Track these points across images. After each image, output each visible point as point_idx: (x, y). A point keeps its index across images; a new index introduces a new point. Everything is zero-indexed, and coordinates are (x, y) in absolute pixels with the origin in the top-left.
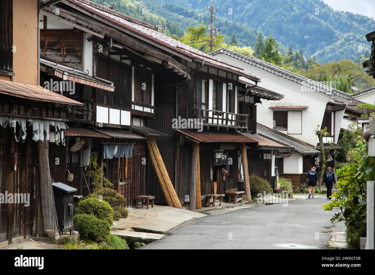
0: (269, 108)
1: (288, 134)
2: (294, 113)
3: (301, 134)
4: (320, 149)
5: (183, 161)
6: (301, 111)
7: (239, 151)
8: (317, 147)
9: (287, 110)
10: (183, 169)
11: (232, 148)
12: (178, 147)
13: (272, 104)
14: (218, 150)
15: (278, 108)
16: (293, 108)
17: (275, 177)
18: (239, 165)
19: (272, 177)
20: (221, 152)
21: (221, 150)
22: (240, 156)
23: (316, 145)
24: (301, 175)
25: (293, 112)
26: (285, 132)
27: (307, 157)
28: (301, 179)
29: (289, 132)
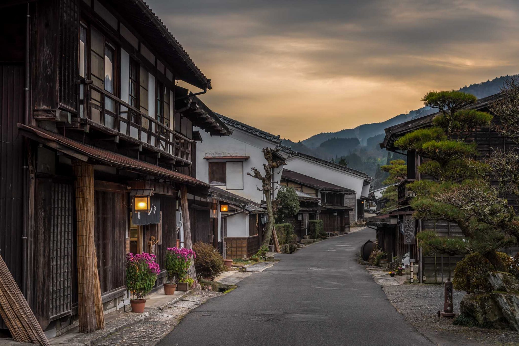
0: (204, 159)
1: (226, 189)
2: (234, 164)
3: (243, 189)
4: (266, 207)
5: (45, 211)
6: (243, 162)
7: (177, 202)
8: (261, 205)
9: (225, 161)
10: (44, 233)
11: (168, 192)
12: (32, 175)
13: (207, 154)
14: (140, 193)
15: (215, 158)
16: (232, 158)
17: (222, 243)
18: (177, 225)
19: (218, 243)
20: (147, 196)
21: (146, 193)
22: (178, 210)
23: (259, 202)
24: (248, 239)
25: (232, 163)
26: (223, 188)
27: (253, 216)
28: (248, 243)
29: (228, 188)
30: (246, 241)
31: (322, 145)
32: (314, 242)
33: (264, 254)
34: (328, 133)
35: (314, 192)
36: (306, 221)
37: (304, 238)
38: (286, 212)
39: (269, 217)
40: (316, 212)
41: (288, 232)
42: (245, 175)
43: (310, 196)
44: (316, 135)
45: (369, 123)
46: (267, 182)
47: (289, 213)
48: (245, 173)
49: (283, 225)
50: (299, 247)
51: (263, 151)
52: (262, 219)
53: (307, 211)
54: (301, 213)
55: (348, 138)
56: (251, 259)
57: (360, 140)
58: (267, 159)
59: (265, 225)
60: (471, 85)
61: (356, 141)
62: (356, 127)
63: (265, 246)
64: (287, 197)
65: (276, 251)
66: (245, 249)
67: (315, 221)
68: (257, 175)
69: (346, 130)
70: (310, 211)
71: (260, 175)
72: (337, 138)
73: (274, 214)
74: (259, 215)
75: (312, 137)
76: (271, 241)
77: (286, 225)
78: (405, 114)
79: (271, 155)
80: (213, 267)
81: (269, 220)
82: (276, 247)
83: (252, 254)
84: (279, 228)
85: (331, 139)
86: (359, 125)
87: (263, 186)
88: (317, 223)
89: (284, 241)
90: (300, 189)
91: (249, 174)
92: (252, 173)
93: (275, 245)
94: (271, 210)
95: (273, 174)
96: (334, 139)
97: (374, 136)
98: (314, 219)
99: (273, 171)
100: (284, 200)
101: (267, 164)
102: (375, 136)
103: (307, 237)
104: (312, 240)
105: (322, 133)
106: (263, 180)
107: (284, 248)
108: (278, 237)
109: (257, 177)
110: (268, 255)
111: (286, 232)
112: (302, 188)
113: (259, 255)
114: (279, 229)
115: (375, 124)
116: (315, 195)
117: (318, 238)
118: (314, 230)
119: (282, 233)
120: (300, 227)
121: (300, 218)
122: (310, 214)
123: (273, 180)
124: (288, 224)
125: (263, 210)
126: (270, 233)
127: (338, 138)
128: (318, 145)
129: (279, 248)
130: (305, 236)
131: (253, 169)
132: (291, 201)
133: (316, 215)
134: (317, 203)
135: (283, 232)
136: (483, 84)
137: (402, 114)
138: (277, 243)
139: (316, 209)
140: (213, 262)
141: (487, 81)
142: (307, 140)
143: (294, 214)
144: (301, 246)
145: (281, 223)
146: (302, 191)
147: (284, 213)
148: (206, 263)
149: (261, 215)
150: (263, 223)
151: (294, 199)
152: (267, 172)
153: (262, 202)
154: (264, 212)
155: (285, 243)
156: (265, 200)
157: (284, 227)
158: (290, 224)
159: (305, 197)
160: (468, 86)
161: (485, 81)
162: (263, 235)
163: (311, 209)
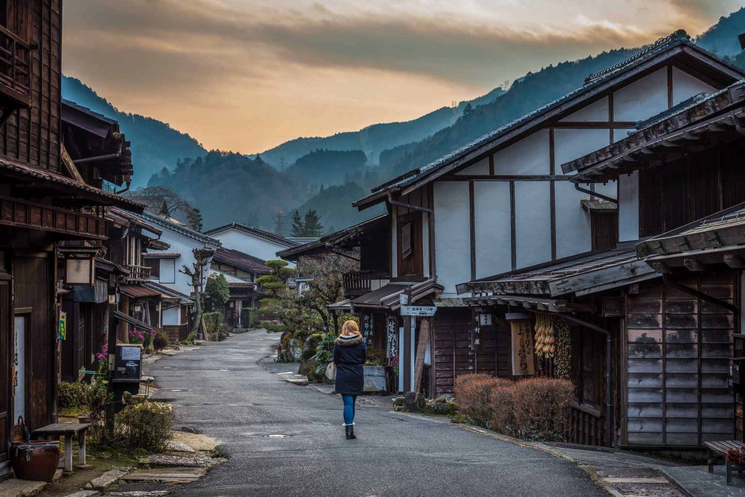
1: (159, 283)
2: (167, 261)
3: (174, 283)
4: (195, 298)
6: (174, 259)
8: (190, 297)
9: (158, 257)
14: (137, 304)
15: (149, 255)
16: (165, 256)
21: (140, 304)
25: (165, 259)
26: (157, 281)
27: (183, 307)
28: (180, 330)
29: (161, 281)
30: (178, 328)
31: (299, 161)
32: (247, 331)
33: (192, 340)
34: (311, 138)
35: (249, 276)
36: (239, 308)
37: (236, 327)
38: (216, 300)
39: (197, 308)
40: (251, 299)
41: (217, 321)
42: (177, 272)
43: (244, 281)
44: (289, 142)
45: (385, 122)
46: (196, 278)
47: (218, 302)
48: (177, 269)
49: (212, 314)
50: (228, 335)
51: (193, 251)
52: (191, 310)
53: (240, 298)
54: (233, 300)
55: (345, 151)
56: (182, 343)
57: (367, 153)
58: (196, 258)
59: (195, 314)
60: (560, 64)
61: (359, 155)
62: (362, 128)
63: (194, 333)
64: (216, 286)
65: (204, 338)
66: (177, 335)
67: (249, 308)
68: (187, 272)
69: (344, 134)
70: (243, 298)
71: (190, 272)
72: (327, 150)
73: (202, 306)
74: (189, 306)
75: (282, 145)
76: (199, 328)
77: (215, 314)
78: (451, 107)
79: (199, 255)
80: (162, 342)
81: (197, 310)
82: (203, 335)
83: (183, 339)
84: (208, 316)
85: (315, 151)
86: (368, 125)
87: (193, 282)
88: (250, 311)
89: (213, 329)
90: (233, 273)
91: (180, 271)
92: (183, 270)
93: (203, 333)
94: (199, 302)
95: (202, 271)
96: (320, 152)
97: (392, 148)
98: (247, 307)
99: (202, 269)
100: (213, 289)
101: (196, 262)
102: (395, 148)
103: (240, 326)
104: (245, 330)
105: (300, 138)
106: (193, 276)
107: (212, 337)
108: (206, 325)
109: (187, 274)
110: (196, 341)
111: (215, 321)
112: (235, 271)
113: (188, 340)
114: (207, 318)
115: (397, 123)
116: (250, 280)
117: (252, 327)
118: (248, 319)
119: (210, 322)
120: (232, 316)
121: (232, 305)
122: (243, 301)
123: (202, 276)
124: (217, 313)
125: (192, 302)
126: (198, 322)
127: (329, 150)
128: (291, 161)
129: (207, 335)
130: (237, 326)
131: (184, 266)
132: (221, 289)
133: (251, 302)
134: (253, 289)
135: (211, 320)
136: (581, 61)
137: (445, 108)
138: (205, 332)
139: (250, 296)
140: (162, 339)
141: (587, 57)
142: (273, 150)
143: (223, 302)
144: (231, 334)
145: (210, 312)
146: (235, 275)
147: (214, 302)
148: (159, 339)
149: (190, 306)
150: (191, 313)
151: (224, 287)
152: (196, 269)
153: (192, 294)
154: (193, 303)
155: (213, 332)
156: (194, 291)
157: (213, 315)
158: (219, 313)
159: (238, 283)
160: (555, 65)
161: (584, 57)
162: (192, 324)
163: (245, 296)
